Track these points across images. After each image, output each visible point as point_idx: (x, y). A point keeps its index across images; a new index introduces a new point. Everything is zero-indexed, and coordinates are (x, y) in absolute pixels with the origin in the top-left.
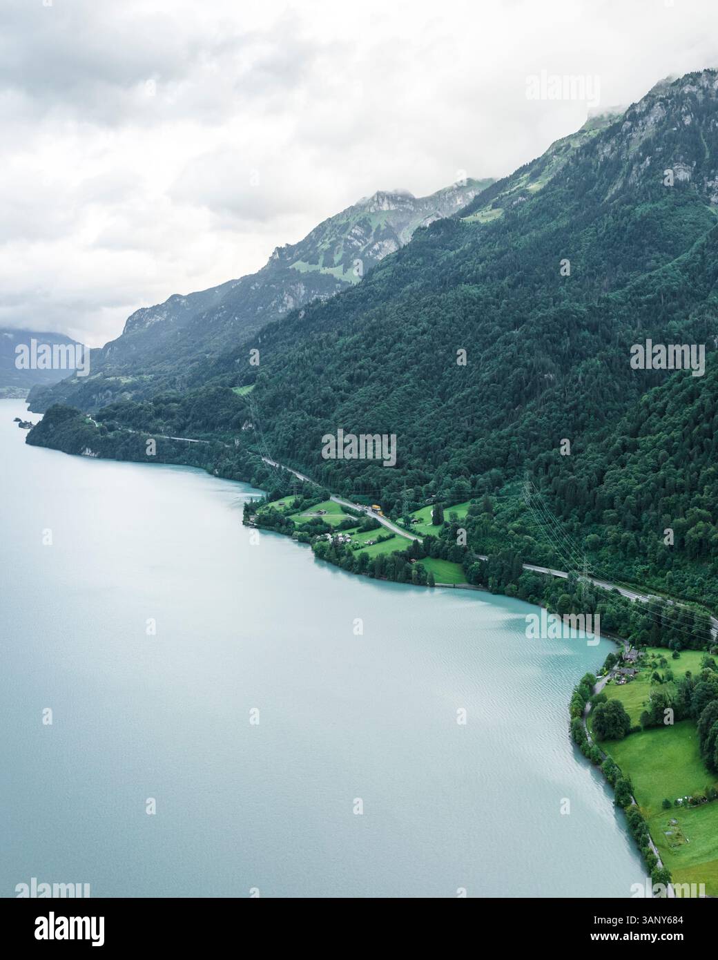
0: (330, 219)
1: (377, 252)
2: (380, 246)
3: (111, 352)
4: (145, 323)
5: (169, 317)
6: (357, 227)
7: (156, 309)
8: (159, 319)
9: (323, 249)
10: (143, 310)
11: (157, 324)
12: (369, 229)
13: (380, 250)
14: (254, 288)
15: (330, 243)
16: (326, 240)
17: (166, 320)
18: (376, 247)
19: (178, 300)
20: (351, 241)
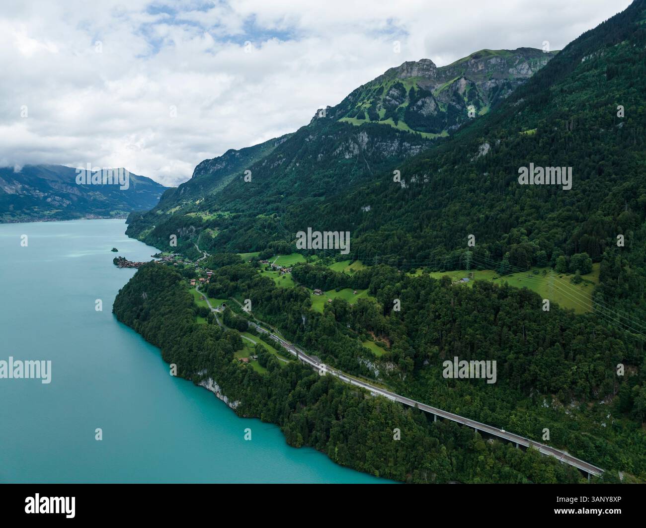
0: (362, 86)
1: (420, 108)
2: (423, 102)
3: (184, 190)
4: (209, 170)
5: (227, 166)
6: (393, 89)
7: (217, 160)
8: (219, 167)
9: (365, 107)
10: (207, 161)
11: (218, 171)
12: (404, 91)
13: (423, 105)
14: (308, 140)
15: (371, 103)
16: (365, 101)
17: (225, 167)
18: (420, 103)
19: (233, 153)
20: (389, 101)
